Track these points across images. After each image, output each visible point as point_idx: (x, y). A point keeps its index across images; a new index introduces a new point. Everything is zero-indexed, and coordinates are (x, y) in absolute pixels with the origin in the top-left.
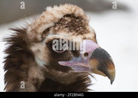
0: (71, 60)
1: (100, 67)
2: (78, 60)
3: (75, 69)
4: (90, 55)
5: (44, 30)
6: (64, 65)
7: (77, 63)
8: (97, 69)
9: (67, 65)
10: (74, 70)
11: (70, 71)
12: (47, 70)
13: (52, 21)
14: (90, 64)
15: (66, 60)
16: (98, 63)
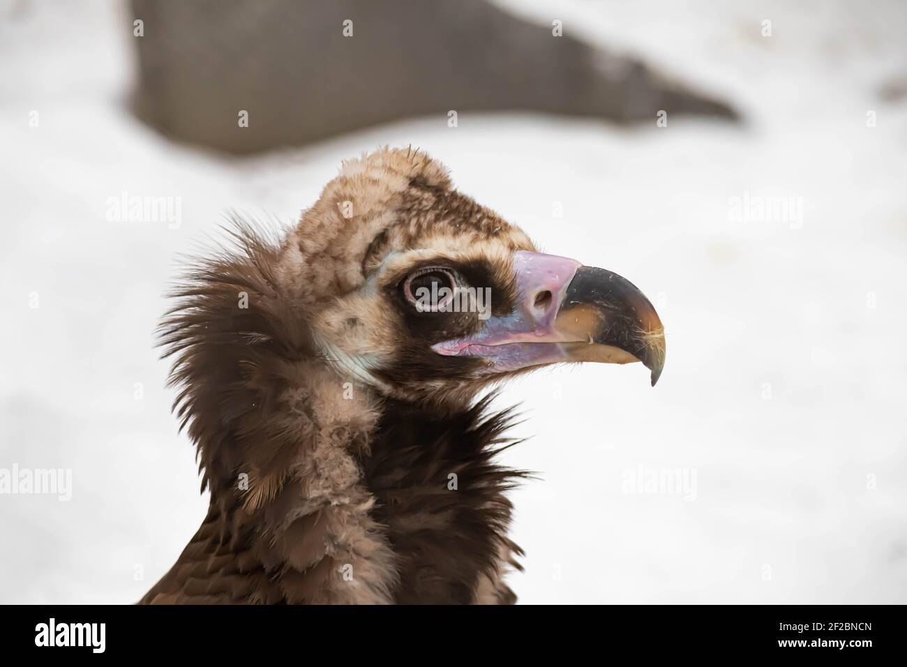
0: (477, 332)
1: (608, 330)
2: (509, 325)
3: (495, 360)
4: (559, 298)
5: (370, 240)
6: (453, 354)
7: (506, 337)
8: (596, 341)
9: (467, 352)
10: (492, 365)
11: (477, 373)
12: (387, 389)
13: (386, 204)
14: (563, 330)
15: (461, 336)
16: (602, 317)
